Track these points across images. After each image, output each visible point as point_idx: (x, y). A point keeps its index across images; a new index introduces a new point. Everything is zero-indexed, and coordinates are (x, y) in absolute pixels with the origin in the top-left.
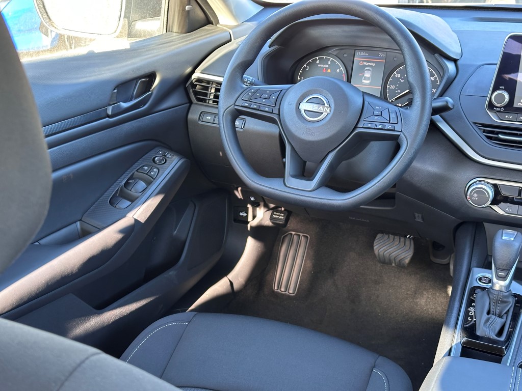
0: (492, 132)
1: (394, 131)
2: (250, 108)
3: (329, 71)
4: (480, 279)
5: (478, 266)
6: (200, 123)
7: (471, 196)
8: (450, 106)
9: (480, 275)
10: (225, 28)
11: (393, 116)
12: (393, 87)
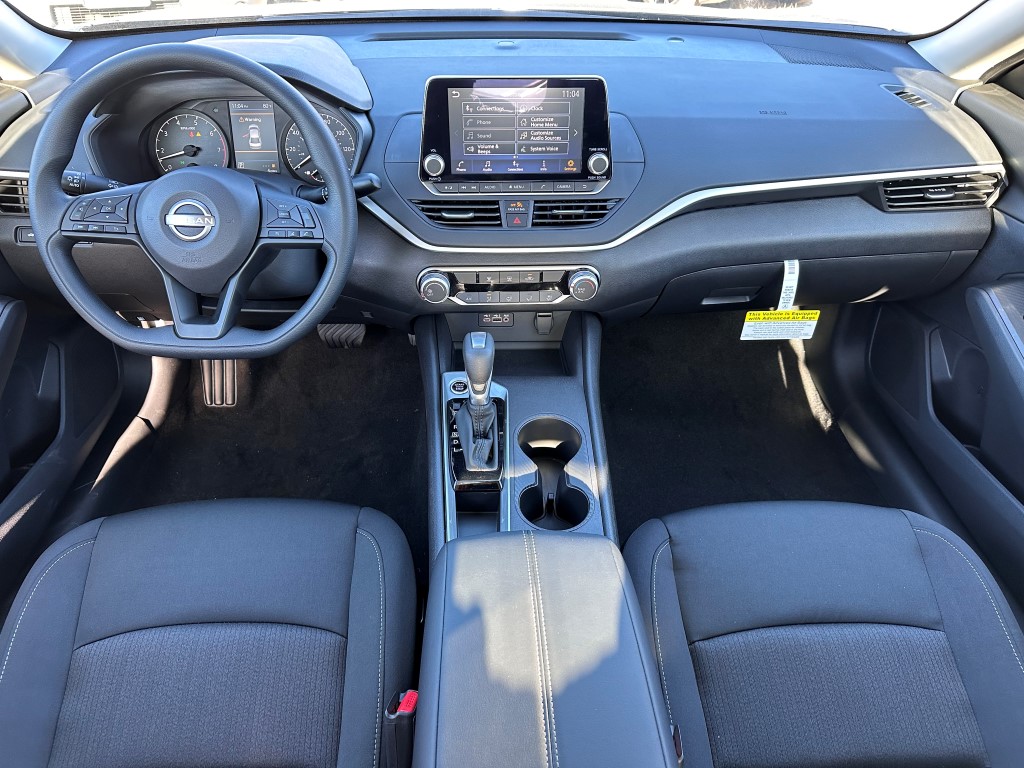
0: (434, 209)
1: (313, 238)
2: (88, 232)
3: (198, 135)
4: (454, 387)
5: (447, 371)
6: (19, 244)
7: (425, 292)
8: (376, 185)
9: (452, 382)
10: (14, 87)
11: (306, 216)
12: (293, 149)
